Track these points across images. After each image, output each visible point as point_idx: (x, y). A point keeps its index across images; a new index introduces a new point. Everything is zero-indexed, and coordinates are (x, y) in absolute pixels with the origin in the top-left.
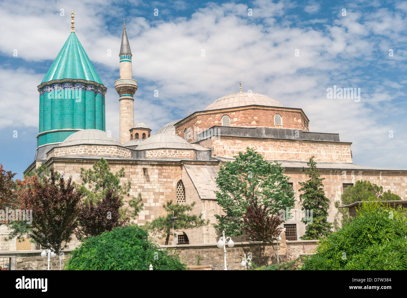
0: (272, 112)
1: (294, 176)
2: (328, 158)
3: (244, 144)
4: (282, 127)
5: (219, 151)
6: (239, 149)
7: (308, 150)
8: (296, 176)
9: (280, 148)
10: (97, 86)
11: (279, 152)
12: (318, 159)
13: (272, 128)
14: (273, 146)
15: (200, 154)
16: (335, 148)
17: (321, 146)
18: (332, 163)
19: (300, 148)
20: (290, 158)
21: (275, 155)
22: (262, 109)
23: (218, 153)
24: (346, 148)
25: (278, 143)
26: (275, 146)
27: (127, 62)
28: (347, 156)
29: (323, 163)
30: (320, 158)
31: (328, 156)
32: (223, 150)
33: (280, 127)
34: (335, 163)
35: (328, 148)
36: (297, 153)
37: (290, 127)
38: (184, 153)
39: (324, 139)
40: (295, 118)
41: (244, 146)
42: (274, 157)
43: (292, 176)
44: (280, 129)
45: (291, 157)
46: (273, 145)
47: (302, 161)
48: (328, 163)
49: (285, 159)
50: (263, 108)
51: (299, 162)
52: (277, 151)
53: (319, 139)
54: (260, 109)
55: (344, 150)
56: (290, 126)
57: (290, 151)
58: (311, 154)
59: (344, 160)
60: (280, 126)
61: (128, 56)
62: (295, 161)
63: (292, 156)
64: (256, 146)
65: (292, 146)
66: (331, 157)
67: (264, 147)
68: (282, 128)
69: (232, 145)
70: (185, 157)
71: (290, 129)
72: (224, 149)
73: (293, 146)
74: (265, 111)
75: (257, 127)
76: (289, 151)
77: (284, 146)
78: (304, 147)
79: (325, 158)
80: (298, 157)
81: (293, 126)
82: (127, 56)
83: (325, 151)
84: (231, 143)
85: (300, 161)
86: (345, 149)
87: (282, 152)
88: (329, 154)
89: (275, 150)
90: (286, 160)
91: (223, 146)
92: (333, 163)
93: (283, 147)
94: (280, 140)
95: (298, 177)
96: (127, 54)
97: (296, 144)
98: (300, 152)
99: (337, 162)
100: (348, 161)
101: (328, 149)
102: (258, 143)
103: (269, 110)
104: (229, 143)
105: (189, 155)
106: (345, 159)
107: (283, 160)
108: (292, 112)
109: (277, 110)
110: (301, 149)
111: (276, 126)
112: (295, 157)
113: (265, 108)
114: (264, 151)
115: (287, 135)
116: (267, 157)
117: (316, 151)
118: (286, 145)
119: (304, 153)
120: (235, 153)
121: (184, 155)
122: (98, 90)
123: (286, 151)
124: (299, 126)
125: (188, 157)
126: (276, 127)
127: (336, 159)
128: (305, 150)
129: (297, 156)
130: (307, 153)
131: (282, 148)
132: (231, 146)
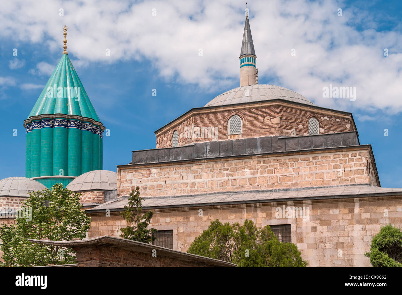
0: (226, 114)
1: (176, 219)
2: (315, 179)
3: (163, 173)
4: (241, 135)
5: (124, 188)
6: (154, 181)
7: (273, 169)
8: (180, 218)
9: (222, 172)
10: (70, 118)
11: (219, 179)
12: (294, 182)
13: (222, 140)
14: (211, 171)
15: (111, 195)
16: (332, 158)
17: (301, 160)
18: (321, 187)
19: (258, 168)
20: (238, 186)
21: (212, 184)
22: (208, 113)
23: (123, 192)
24: (358, 157)
25: (219, 165)
26: (214, 169)
27: (245, 66)
28: (357, 172)
29: (301, 189)
30: (298, 182)
31: (315, 176)
32: (131, 185)
33: (236, 138)
34: (327, 187)
35: (317, 160)
36: (252, 176)
37: (255, 135)
38: (85, 196)
39: (321, 145)
40: (268, 117)
41: (163, 176)
42: (210, 189)
43: (172, 219)
44: (237, 141)
45: (241, 185)
46: (210, 169)
47: (260, 189)
48: (314, 188)
49: (230, 189)
50: (210, 111)
51: (254, 191)
52: (217, 177)
53: (310, 147)
54: (206, 113)
55: (352, 160)
56: (255, 133)
57: (240, 176)
58: (279, 175)
59: (350, 179)
60: (236, 136)
61: (247, 58)
62: (247, 190)
63: (242, 183)
64: (182, 174)
65: (244, 166)
66: (321, 177)
67: (195, 173)
68: (241, 137)
69: (145, 177)
70: (86, 201)
71: (255, 137)
72: (133, 185)
73: (246, 166)
74: (213, 115)
75: (196, 143)
76: (238, 175)
77: (229, 168)
78: (268, 165)
79: (308, 179)
80: (254, 183)
81: (262, 131)
82: (245, 58)
83: (310, 168)
84: (144, 174)
85: (256, 190)
86: (355, 158)
87: (226, 178)
88: (318, 171)
89: (213, 176)
90: (231, 191)
91: (132, 180)
92: (324, 187)
93: (227, 170)
94: (223, 160)
95: (182, 220)
96: (246, 56)
97: (252, 162)
98: (258, 175)
99: (333, 184)
100: (357, 181)
101: (316, 162)
102: (186, 169)
103: (220, 112)
104: (140, 174)
105: (91, 198)
106: (352, 177)
107: (226, 191)
108: (262, 107)
109: (234, 110)
110: (260, 169)
111: (229, 137)
112: (248, 185)
113: (212, 111)
114: (193, 180)
115: (248, 148)
116: (199, 189)
117: (291, 169)
118: (234, 166)
119: (266, 175)
120: (148, 188)
121: (85, 198)
122: (72, 124)
123: (232, 176)
124: (273, 129)
125: (89, 201)
126: (230, 139)
127: (331, 179)
128: (269, 170)
129: (251, 182)
130: (272, 175)
131: (225, 172)
132: (143, 179)
